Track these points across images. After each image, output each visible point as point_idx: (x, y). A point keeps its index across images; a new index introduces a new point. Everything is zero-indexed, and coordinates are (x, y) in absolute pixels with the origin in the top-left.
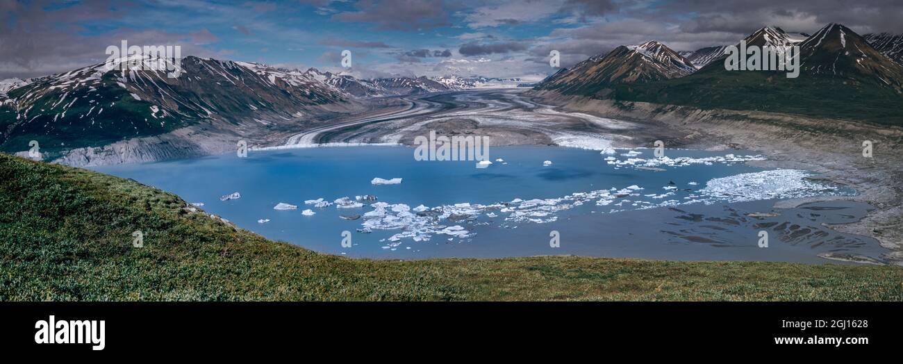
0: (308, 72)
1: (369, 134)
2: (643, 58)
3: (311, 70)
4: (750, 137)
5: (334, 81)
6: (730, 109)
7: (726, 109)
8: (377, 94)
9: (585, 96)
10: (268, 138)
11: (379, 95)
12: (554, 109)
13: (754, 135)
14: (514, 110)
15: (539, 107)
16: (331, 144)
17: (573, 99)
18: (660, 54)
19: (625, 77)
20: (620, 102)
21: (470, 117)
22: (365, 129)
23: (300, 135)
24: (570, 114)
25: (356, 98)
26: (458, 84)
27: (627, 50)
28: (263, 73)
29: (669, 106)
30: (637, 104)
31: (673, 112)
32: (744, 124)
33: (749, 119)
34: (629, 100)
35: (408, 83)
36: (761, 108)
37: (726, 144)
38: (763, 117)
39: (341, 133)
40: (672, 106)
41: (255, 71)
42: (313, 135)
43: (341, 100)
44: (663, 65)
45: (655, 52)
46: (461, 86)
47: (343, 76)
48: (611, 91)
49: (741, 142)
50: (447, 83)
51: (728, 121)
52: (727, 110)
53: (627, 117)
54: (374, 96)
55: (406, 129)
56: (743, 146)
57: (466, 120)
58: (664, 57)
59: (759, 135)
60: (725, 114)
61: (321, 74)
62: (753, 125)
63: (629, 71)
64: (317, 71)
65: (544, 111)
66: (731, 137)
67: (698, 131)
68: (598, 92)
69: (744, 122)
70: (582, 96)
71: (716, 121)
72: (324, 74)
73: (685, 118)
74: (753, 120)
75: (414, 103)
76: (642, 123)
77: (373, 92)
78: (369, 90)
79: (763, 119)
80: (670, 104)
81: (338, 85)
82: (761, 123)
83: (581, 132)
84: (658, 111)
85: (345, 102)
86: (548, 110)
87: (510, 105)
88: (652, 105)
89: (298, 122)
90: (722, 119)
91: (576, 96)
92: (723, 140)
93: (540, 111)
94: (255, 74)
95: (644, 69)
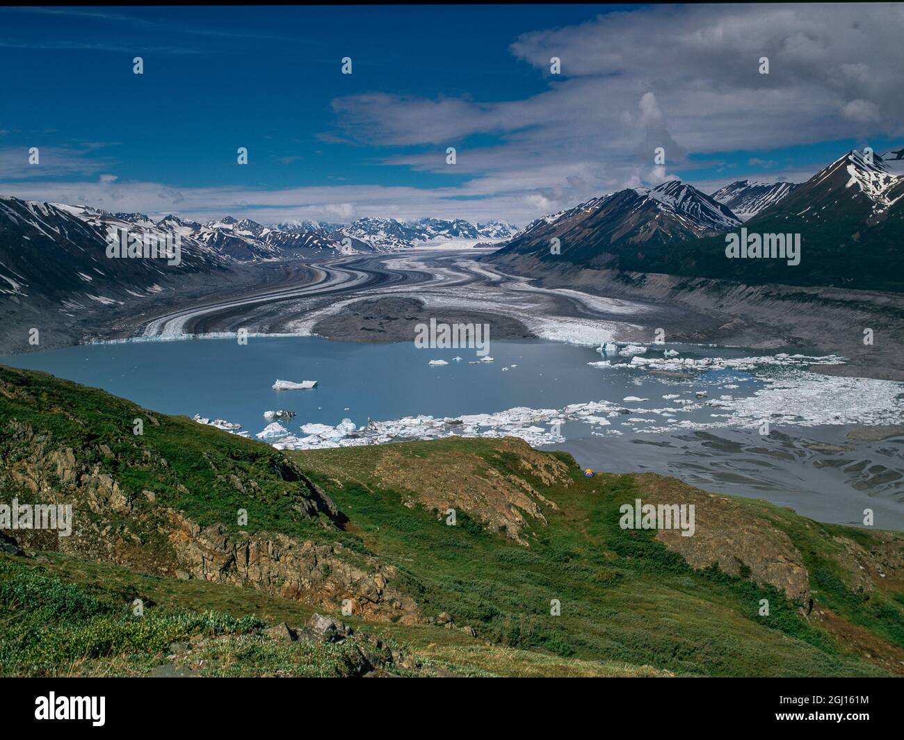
0: (163, 222)
1: (267, 319)
2: (660, 206)
3: (169, 218)
4: (819, 328)
5: (205, 236)
6: (792, 285)
7: (785, 284)
8: (270, 258)
9: (574, 264)
10: (112, 325)
11: (274, 259)
12: (529, 283)
13: (827, 324)
14: (473, 284)
15: (508, 280)
16: (212, 335)
17: (556, 269)
18: (685, 199)
19: (633, 236)
20: (626, 273)
21: (412, 295)
22: (260, 311)
23: (164, 320)
24: (552, 291)
25: (240, 262)
26: (388, 243)
27: (636, 195)
28: (98, 223)
29: (697, 280)
30: (651, 277)
31: (703, 289)
32: (812, 307)
33: (820, 299)
34: (639, 270)
35: (315, 242)
36: (839, 283)
37: (784, 339)
38: (842, 296)
39: (225, 318)
40: (702, 279)
41: (85, 220)
42: (183, 319)
43: (219, 267)
44: (689, 216)
45: (677, 197)
46: (392, 246)
47: (218, 230)
48: (613, 257)
49: (806, 335)
50: (373, 241)
51: (787, 303)
52: (785, 286)
53: (635, 296)
54: (266, 260)
55: (321, 312)
56: (809, 342)
57: (407, 299)
58: (690, 204)
59: (835, 324)
60: (783, 293)
61: (185, 225)
62: (827, 309)
63: (637, 227)
64: (178, 221)
65: (515, 286)
66: (791, 328)
67: (741, 318)
68: (595, 259)
69: (811, 304)
70: (570, 264)
71: (768, 302)
72: (189, 225)
73: (721, 297)
74: (826, 302)
75: (328, 273)
76: (658, 304)
77: (266, 254)
78: (258, 251)
79: (842, 301)
80: (699, 277)
81: (211, 242)
82: (839, 306)
83: (569, 319)
84: (683, 286)
85: (225, 270)
86: (522, 284)
87: (466, 277)
88: (673, 277)
89: (157, 300)
90: (778, 299)
91: (561, 264)
92: (778, 332)
93: (511, 286)
94: (85, 224)
95: (661, 223)
